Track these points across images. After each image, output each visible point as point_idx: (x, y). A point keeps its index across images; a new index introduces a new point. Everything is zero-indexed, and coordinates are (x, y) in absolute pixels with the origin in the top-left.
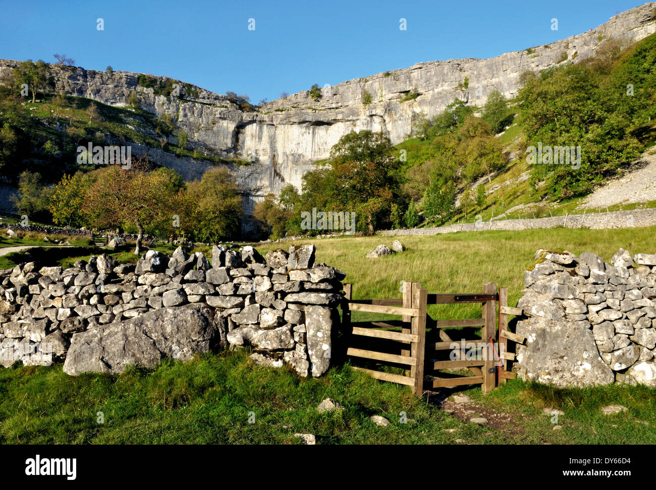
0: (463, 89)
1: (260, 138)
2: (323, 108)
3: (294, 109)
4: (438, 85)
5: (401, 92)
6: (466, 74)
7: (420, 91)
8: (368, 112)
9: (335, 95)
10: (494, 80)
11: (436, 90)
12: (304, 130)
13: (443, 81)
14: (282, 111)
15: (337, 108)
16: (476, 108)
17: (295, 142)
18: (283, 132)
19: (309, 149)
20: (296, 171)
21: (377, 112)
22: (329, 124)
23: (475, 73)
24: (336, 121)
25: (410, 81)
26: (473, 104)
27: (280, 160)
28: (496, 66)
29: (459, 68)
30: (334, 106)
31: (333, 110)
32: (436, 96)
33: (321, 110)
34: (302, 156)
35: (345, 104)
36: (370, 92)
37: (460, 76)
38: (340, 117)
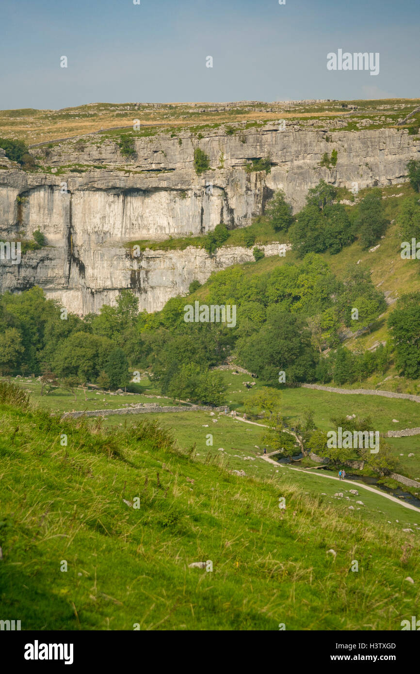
0: (331, 165)
1: (51, 210)
2: (139, 169)
3: (98, 170)
4: (298, 157)
5: (248, 159)
6: (332, 146)
7: (275, 159)
8: (204, 181)
9: (156, 152)
10: (368, 160)
11: (296, 163)
12: (111, 198)
13: (305, 152)
14: (81, 172)
15: (159, 170)
16: (345, 192)
17: (98, 216)
18: (82, 200)
19: (118, 224)
20: (102, 256)
21: (216, 182)
22: (147, 192)
23: (346, 146)
24: (157, 189)
25: (261, 146)
26: (342, 186)
27: (79, 239)
28: (371, 143)
29: (325, 137)
30: (154, 167)
31: (153, 173)
32: (296, 170)
33: (136, 173)
34: (108, 234)
35: (171, 166)
36: (207, 153)
37: (326, 148)
38: (164, 184)
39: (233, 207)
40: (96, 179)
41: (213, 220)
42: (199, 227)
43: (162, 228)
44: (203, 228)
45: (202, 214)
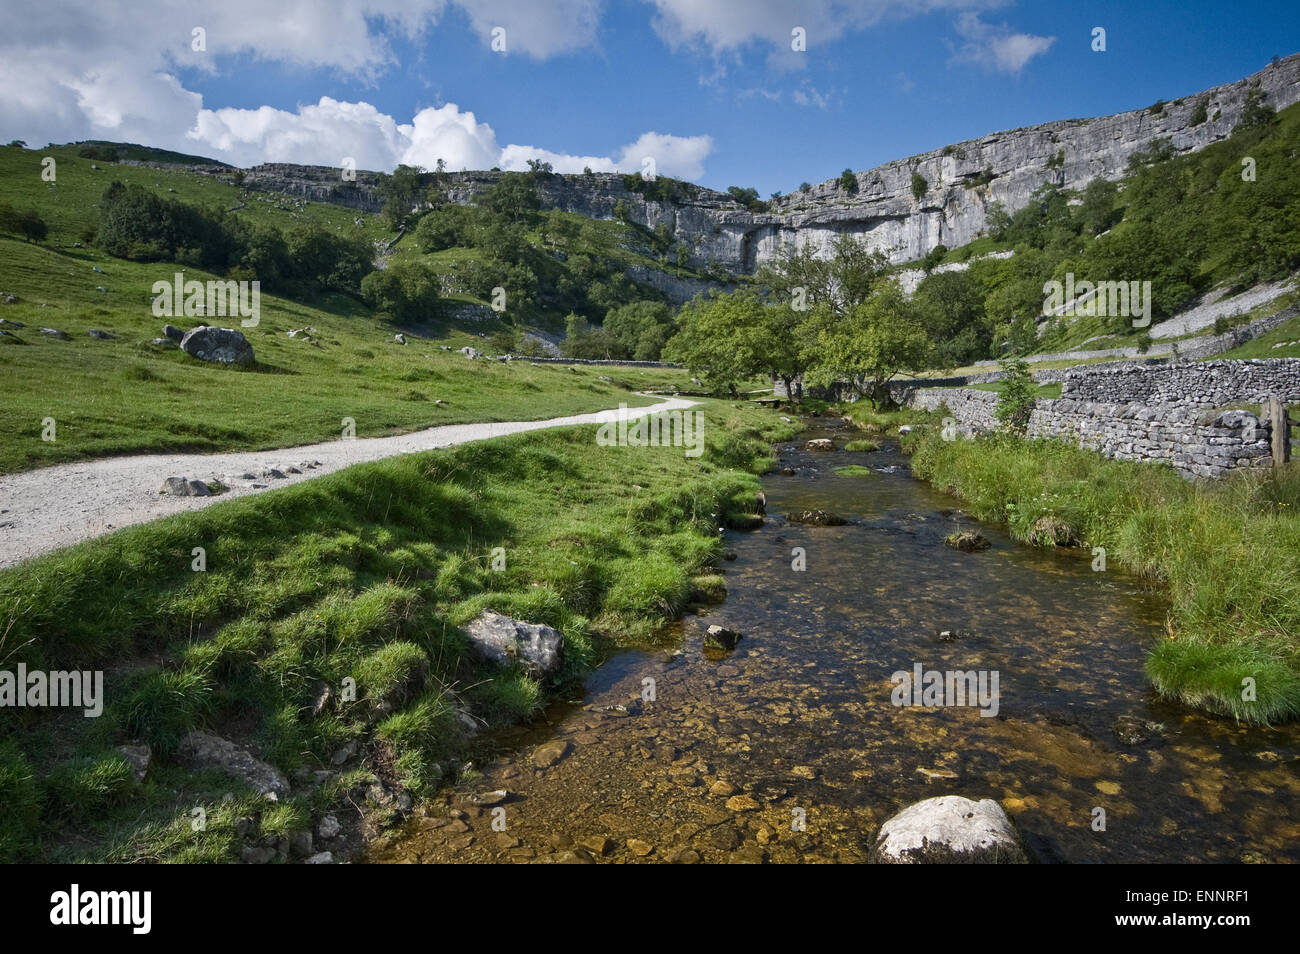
0: (1057, 167)
2: (859, 202)
3: (819, 206)
4: (1020, 164)
5: (968, 175)
6: (1059, 146)
7: (995, 171)
8: (921, 204)
9: (875, 182)
10: (1101, 153)
11: (1018, 171)
12: (832, 233)
13: (1028, 157)
14: (803, 209)
15: (878, 201)
16: (1074, 193)
18: (805, 237)
21: (934, 203)
22: (867, 223)
23: (1074, 143)
24: (876, 219)
25: (981, 159)
26: (1070, 187)
28: (1104, 133)
29: (1050, 138)
30: (873, 197)
31: (872, 204)
32: (1018, 178)
33: (857, 205)
35: (890, 195)
36: (925, 176)
37: (1052, 148)
38: (883, 213)
39: (951, 226)
40: (817, 214)
41: (932, 242)
42: (918, 251)
44: (921, 251)
45: (921, 237)
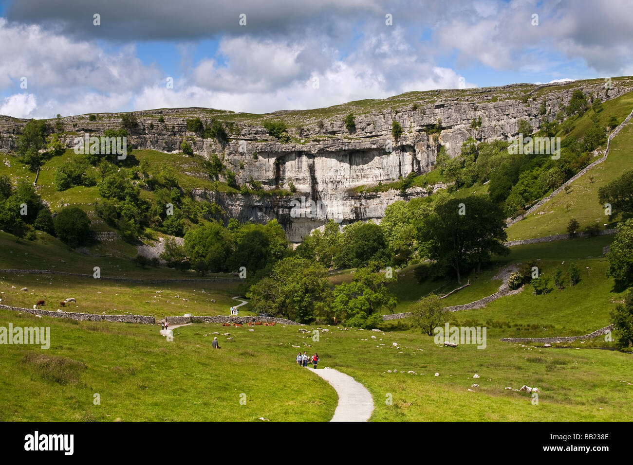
0: (477, 127)
1: (300, 168)
2: (358, 137)
3: (330, 139)
4: (457, 123)
5: (427, 126)
6: (479, 113)
7: (443, 125)
8: (399, 142)
9: (368, 124)
10: (500, 122)
11: (456, 127)
12: (341, 158)
13: (461, 119)
14: (319, 141)
15: (371, 137)
17: (333, 170)
19: (347, 175)
20: (336, 198)
21: (407, 143)
22: (364, 152)
23: (487, 113)
24: (370, 150)
25: (434, 116)
26: (486, 140)
27: (320, 188)
28: (501, 110)
29: (473, 108)
30: (368, 134)
32: (457, 132)
33: (356, 139)
34: (340, 182)
35: (379, 133)
36: (401, 125)
37: (475, 115)
38: (374, 147)
39: (419, 159)
40: (329, 145)
41: (408, 169)
42: (398, 175)
43: (376, 177)
44: (401, 175)
45: (400, 165)
